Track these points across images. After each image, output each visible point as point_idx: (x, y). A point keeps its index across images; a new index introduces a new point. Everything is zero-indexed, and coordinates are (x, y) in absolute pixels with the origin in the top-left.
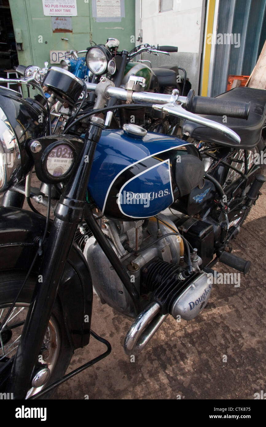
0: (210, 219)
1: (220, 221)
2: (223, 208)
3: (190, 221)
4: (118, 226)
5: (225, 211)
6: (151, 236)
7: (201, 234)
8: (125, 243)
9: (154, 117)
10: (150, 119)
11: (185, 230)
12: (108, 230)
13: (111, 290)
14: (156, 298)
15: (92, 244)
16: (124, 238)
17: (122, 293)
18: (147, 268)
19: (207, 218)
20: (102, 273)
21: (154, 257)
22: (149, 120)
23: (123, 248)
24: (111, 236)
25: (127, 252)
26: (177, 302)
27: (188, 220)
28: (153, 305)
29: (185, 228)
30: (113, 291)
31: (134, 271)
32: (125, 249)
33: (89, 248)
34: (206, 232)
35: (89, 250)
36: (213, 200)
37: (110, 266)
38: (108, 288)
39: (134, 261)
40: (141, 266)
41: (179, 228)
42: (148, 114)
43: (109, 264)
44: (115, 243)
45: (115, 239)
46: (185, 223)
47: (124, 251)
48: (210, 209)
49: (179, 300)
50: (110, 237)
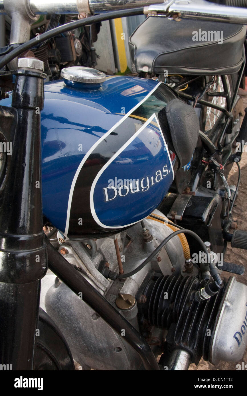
0: (202, 189)
1: (217, 189)
2: (218, 168)
3: (180, 202)
4: (86, 244)
5: (220, 172)
6: (132, 241)
7: (205, 217)
8: (102, 267)
9: (61, 62)
10: (57, 66)
11: (179, 217)
12: (72, 256)
13: (101, 351)
14: (179, 342)
15: (51, 287)
16: (98, 259)
17: (120, 349)
18: (143, 294)
19: (199, 189)
20: (80, 328)
21: (147, 273)
22: (55, 66)
23: (103, 277)
24: (79, 264)
25: (110, 280)
26: (216, 340)
27: (177, 200)
28: (178, 355)
29: (178, 214)
30: (104, 351)
31: (129, 309)
32: (107, 277)
33: (47, 294)
34: (210, 211)
35: (48, 297)
36: (201, 161)
37: (91, 315)
38: (94, 348)
39: (123, 291)
40: (134, 294)
41: (168, 216)
42: (53, 58)
43: (88, 312)
44: (88, 273)
45: (86, 267)
46: (174, 206)
47: (106, 281)
48: (199, 175)
49: (217, 336)
50: (77, 266)
